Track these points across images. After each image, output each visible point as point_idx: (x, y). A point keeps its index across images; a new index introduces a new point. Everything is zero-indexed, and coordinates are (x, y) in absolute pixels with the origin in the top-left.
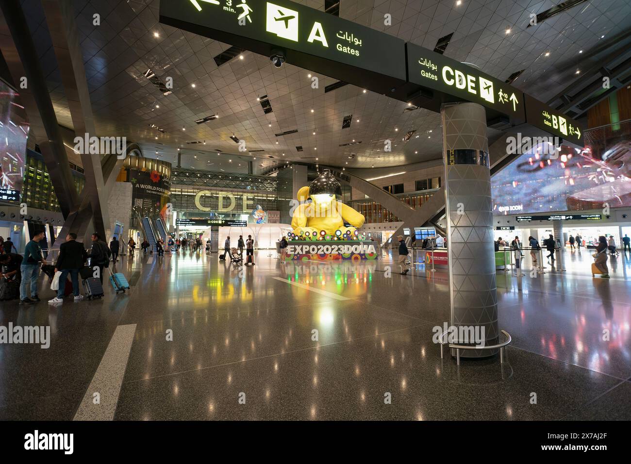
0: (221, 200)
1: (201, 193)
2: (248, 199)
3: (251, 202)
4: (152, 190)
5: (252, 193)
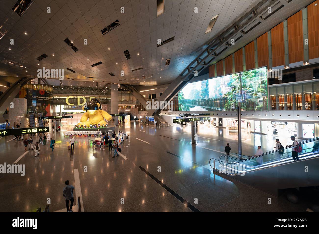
0: (79, 100)
1: (69, 97)
5: (94, 96)
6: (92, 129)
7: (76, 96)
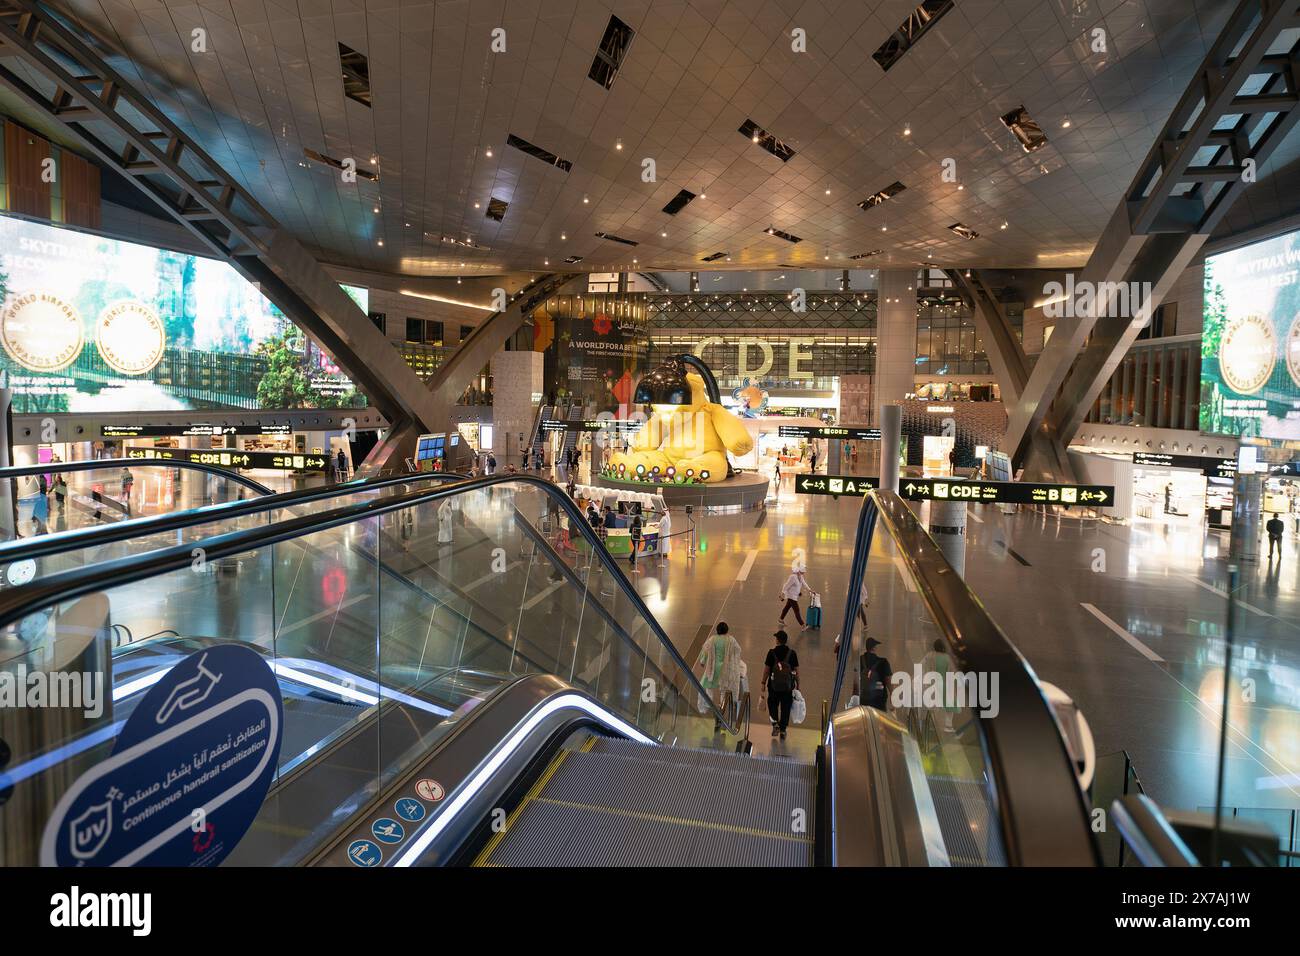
0: (743, 354)
1: (707, 342)
2: (801, 348)
3: (808, 356)
4: (597, 350)
5: (811, 335)
6: (642, 483)
7: (735, 334)
